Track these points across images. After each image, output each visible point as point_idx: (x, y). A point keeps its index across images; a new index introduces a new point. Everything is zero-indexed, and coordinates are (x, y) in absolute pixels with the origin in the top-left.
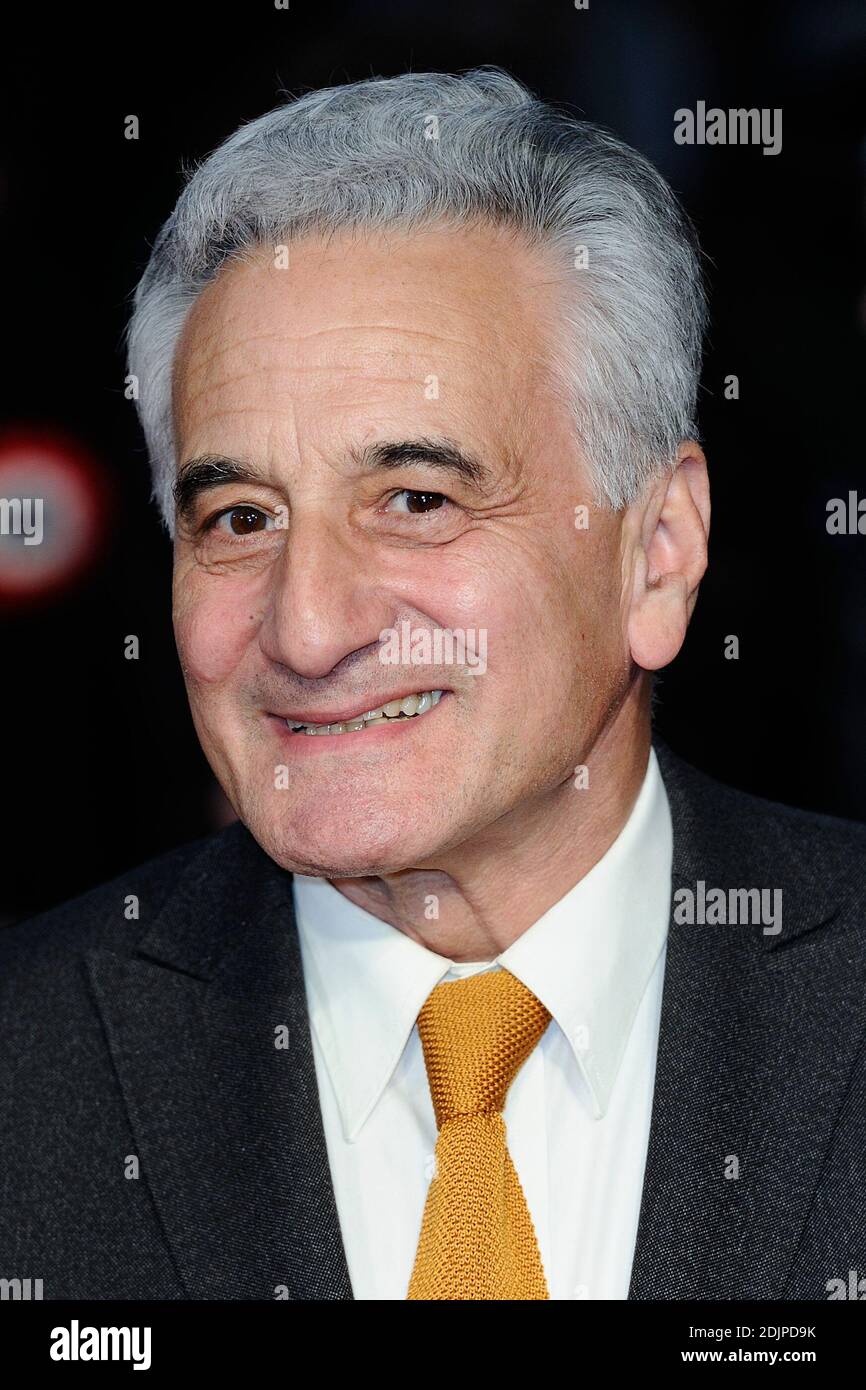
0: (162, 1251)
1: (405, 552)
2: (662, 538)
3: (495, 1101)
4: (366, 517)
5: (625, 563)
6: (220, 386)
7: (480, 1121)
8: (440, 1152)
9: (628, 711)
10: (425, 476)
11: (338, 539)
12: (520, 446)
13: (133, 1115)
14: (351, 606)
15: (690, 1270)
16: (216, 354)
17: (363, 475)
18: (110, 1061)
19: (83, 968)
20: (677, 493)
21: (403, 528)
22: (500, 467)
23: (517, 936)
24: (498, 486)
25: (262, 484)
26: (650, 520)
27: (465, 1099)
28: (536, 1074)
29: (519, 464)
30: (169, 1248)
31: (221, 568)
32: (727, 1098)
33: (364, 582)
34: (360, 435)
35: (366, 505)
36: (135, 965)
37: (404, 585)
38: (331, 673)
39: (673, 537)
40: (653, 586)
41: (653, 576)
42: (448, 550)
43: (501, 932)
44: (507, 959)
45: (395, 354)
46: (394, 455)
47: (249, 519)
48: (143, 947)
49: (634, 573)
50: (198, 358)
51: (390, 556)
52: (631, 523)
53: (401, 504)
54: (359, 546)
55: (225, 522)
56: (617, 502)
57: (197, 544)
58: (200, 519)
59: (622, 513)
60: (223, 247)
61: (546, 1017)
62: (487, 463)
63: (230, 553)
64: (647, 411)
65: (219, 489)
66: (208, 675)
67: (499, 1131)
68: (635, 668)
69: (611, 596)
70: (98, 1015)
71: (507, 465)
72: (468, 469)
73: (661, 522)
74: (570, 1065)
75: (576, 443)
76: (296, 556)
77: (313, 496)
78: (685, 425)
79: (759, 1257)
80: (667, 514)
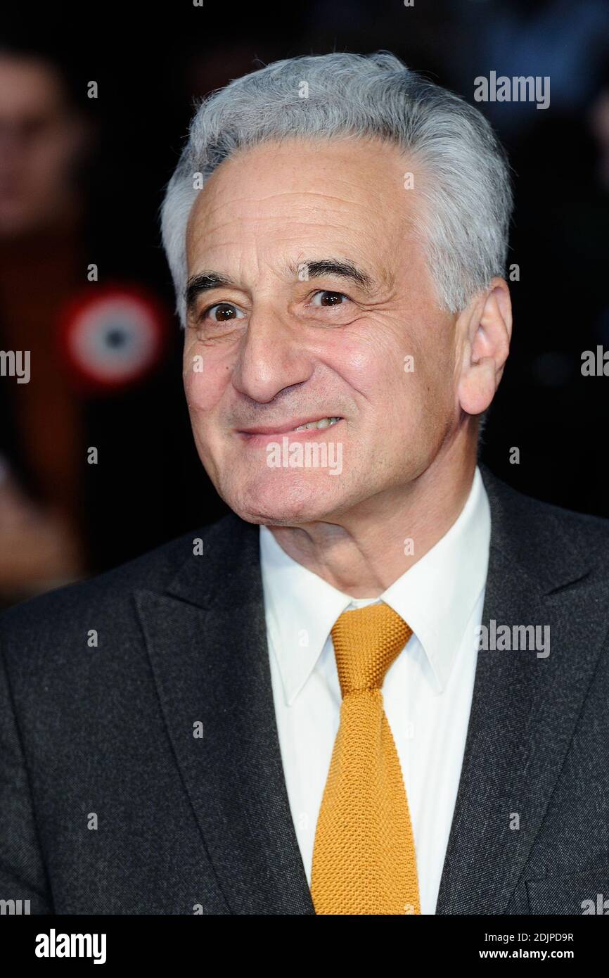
0: (175, 771)
1: (321, 331)
2: (482, 336)
3: (377, 682)
4: (299, 309)
5: (458, 349)
6: (213, 231)
7: (367, 694)
8: (344, 713)
9: (460, 442)
10: (333, 282)
11: (280, 320)
12: (393, 268)
13: (160, 690)
14: (287, 360)
15: (494, 784)
16: (212, 212)
17: (296, 282)
18: (147, 658)
19: (133, 602)
20: (490, 308)
21: (318, 315)
22: (381, 279)
23: (393, 582)
24: (378, 291)
25: (236, 289)
26: (474, 324)
27: (359, 680)
28: (403, 667)
29: (392, 279)
30: (179, 769)
31: (212, 342)
32: (519, 681)
33: (296, 346)
34: (295, 257)
35: (298, 301)
36: (163, 600)
37: (319, 350)
38: (272, 401)
39: (488, 336)
40: (475, 363)
41: (475, 358)
42: (349, 329)
43: (382, 571)
44: (386, 596)
46: (316, 268)
47: (226, 311)
48: (170, 589)
49: (464, 356)
50: (202, 216)
51: (312, 333)
52: (462, 323)
53: (318, 299)
54: (295, 326)
55: (213, 313)
56: (452, 308)
57: (198, 329)
58: (199, 311)
59: (456, 317)
60: (218, 153)
61: (409, 632)
62: (372, 276)
63: (216, 332)
64: (472, 256)
65: (210, 292)
66: (203, 406)
67: (378, 701)
68: (464, 414)
69: (448, 366)
70: (141, 631)
71: (385, 278)
72: (361, 278)
73: (481, 326)
74: (424, 663)
75: (427, 270)
77: (266, 294)
78: (496, 266)
79: (536, 777)
80: (485, 321)
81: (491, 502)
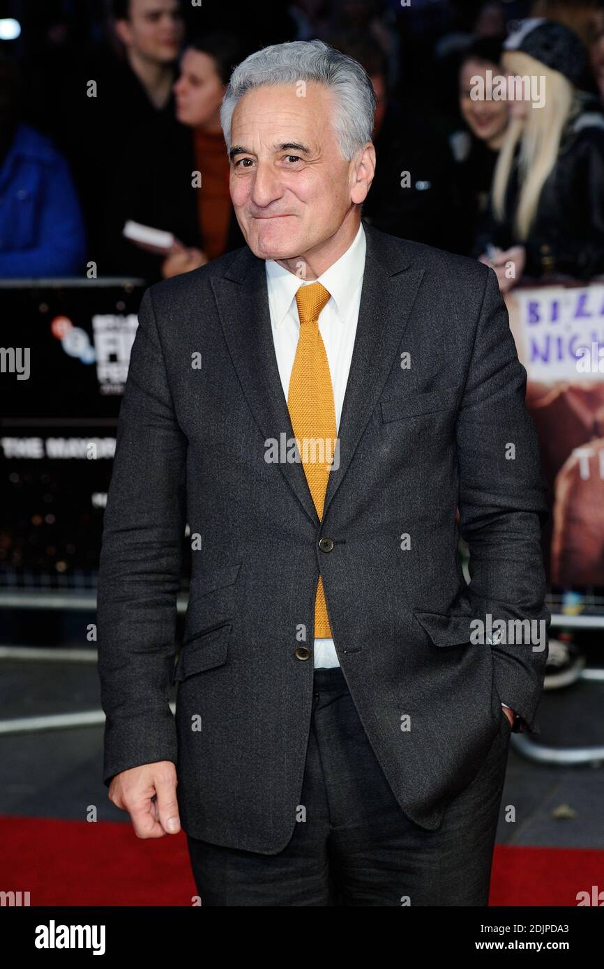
0: (228, 356)
1: (288, 173)
2: (362, 168)
3: (316, 318)
4: (278, 163)
5: (350, 175)
6: (240, 127)
7: (311, 323)
8: (301, 332)
9: (352, 214)
10: (294, 152)
11: (271, 170)
12: (321, 144)
13: (222, 321)
14: (273, 188)
15: (367, 361)
16: (240, 117)
17: (278, 152)
18: (216, 306)
19: (209, 282)
20: (366, 156)
21: (288, 166)
22: (315, 150)
23: (322, 274)
24: (314, 155)
25: (251, 154)
26: (358, 163)
27: (308, 317)
28: (327, 310)
29: (320, 149)
30: (230, 355)
31: (241, 176)
32: (378, 315)
33: (277, 182)
34: (276, 141)
35: (278, 160)
36: (223, 280)
37: (288, 184)
38: (266, 207)
39: (365, 168)
40: (358, 181)
41: (359, 179)
42: (300, 173)
43: (317, 272)
44: (319, 280)
45: (286, 119)
46: (285, 147)
47: (248, 163)
48: (225, 276)
49: (353, 177)
50: (236, 118)
51: (284, 174)
52: (352, 164)
53: (288, 159)
54: (276, 172)
55: (242, 163)
56: (348, 158)
57: (235, 169)
58: (235, 163)
59: (350, 162)
60: (244, 88)
61: (330, 296)
62: (311, 149)
63: (243, 172)
64: (357, 134)
65: (240, 155)
66: (238, 205)
67: (316, 326)
68: (353, 204)
69: (346, 186)
70: (213, 293)
71: (317, 149)
72: (306, 151)
73: (362, 164)
74: (336, 309)
75: (336, 143)
76: (258, 175)
77: (264, 158)
78: (368, 137)
79: (385, 357)
80: (363, 162)
81: (366, 236)
